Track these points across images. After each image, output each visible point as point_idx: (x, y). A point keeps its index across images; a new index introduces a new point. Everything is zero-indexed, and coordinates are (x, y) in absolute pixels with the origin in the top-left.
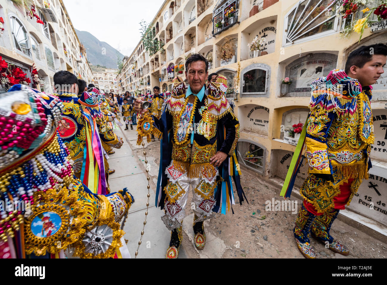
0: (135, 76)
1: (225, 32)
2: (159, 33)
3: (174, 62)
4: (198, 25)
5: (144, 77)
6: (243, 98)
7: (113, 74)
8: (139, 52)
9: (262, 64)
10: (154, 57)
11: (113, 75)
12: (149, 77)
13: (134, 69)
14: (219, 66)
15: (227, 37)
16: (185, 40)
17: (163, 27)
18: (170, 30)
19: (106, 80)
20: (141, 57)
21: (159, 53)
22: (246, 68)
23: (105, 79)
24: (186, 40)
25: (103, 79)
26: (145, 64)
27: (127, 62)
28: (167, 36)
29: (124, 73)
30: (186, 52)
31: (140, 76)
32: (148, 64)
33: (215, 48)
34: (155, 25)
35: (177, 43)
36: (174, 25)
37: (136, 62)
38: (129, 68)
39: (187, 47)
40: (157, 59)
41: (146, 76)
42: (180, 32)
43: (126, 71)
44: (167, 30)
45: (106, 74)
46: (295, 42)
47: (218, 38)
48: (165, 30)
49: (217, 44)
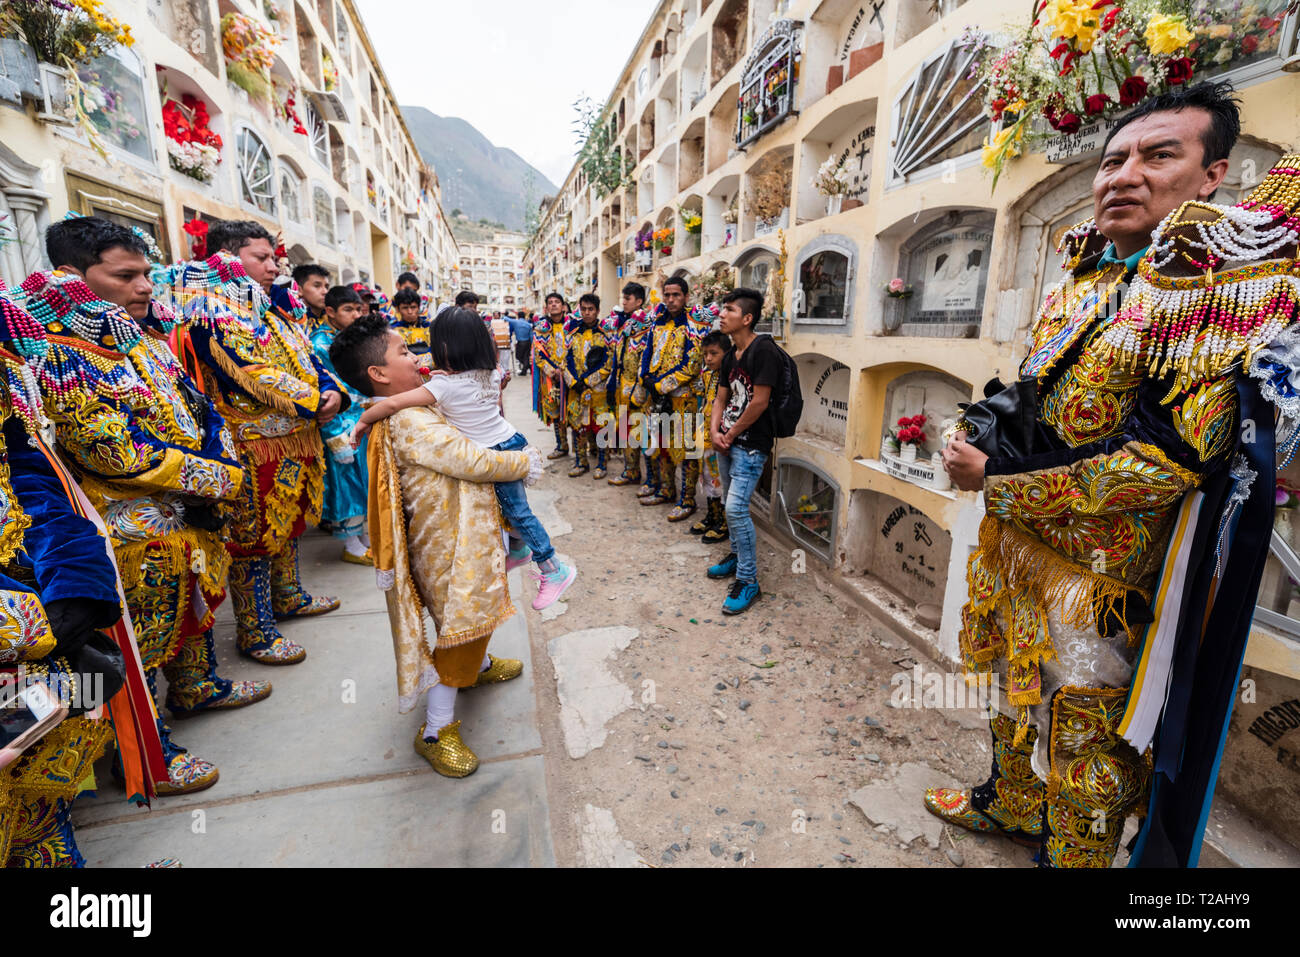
0: (566, 257)
1: (767, 137)
2: (625, 132)
3: (653, 218)
4: (712, 114)
5: (584, 262)
6: (798, 336)
7: (514, 248)
8: (578, 186)
9: (842, 236)
10: (609, 202)
11: (515, 252)
12: (596, 262)
13: (563, 235)
14: (753, 237)
15: (768, 153)
16: (681, 156)
17: (634, 118)
18: (649, 122)
19: (494, 268)
20: (581, 202)
21: (621, 191)
22: (807, 248)
23: (492, 264)
24: (684, 154)
25: (488, 265)
26: (590, 221)
27: (549, 214)
28: (644, 140)
29: (541, 247)
30: (682, 190)
31: (576, 259)
32: (595, 224)
33: (744, 185)
34: (616, 108)
35: (666, 164)
36: (661, 110)
37: (570, 214)
38: (552, 233)
39: (686, 176)
40: (616, 209)
41: (589, 258)
42: (671, 132)
43: (547, 238)
44: (643, 122)
45: (495, 249)
46: (913, 176)
47: (752, 153)
48: (639, 123)
49: (748, 172)
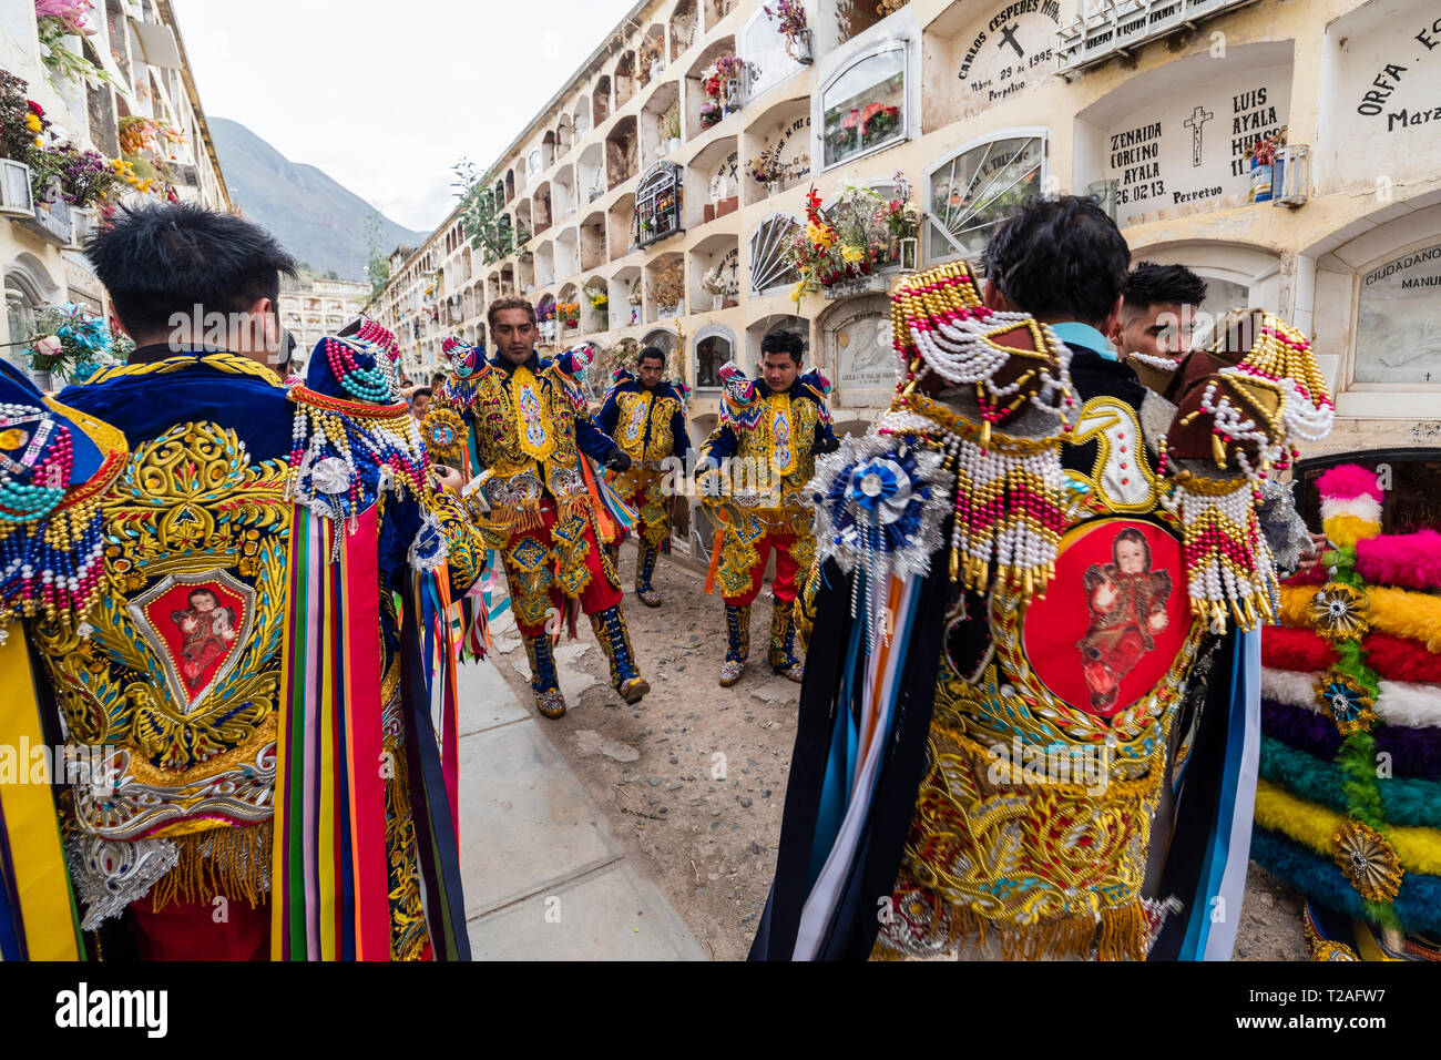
0: (436, 318)
1: (661, 243)
2: (516, 202)
3: (555, 291)
4: (610, 210)
5: (465, 326)
6: (700, 401)
7: (344, 301)
8: (451, 242)
9: (724, 327)
10: (497, 267)
11: (344, 305)
12: (481, 327)
13: (431, 293)
14: (656, 320)
15: (663, 255)
16: (581, 238)
17: (527, 188)
18: (545, 198)
19: (313, 326)
20: (457, 259)
21: (513, 259)
22: (700, 332)
23: (311, 321)
24: (584, 238)
25: (303, 321)
26: (472, 283)
27: (406, 268)
28: (538, 215)
29: (392, 303)
30: (585, 270)
31: (451, 322)
32: (479, 286)
33: (645, 275)
34: (503, 176)
35: (565, 242)
36: (557, 192)
37: (441, 272)
38: (412, 289)
39: (588, 258)
40: (508, 274)
41: (475, 322)
42: (570, 214)
43: (402, 295)
44: (536, 197)
45: (314, 301)
46: (765, 292)
47: (650, 252)
48: (532, 198)
49: (647, 266)
